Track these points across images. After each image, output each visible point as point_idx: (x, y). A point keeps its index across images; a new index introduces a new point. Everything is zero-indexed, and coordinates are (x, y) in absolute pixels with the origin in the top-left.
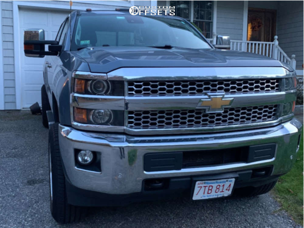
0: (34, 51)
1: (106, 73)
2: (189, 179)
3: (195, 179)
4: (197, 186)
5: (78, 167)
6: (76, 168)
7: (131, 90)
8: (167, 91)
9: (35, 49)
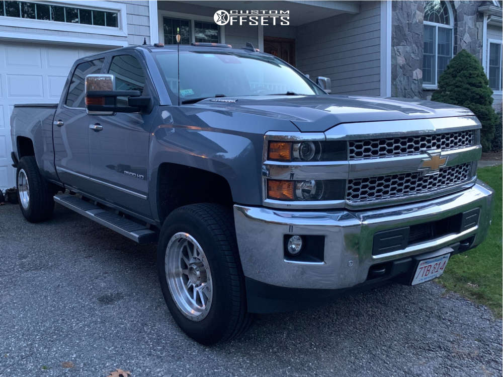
0: (104, 106)
1: (324, 132)
2: (410, 259)
3: (418, 259)
4: (419, 267)
5: (287, 260)
6: (285, 261)
7: (352, 151)
8: (387, 151)
9: (106, 104)
